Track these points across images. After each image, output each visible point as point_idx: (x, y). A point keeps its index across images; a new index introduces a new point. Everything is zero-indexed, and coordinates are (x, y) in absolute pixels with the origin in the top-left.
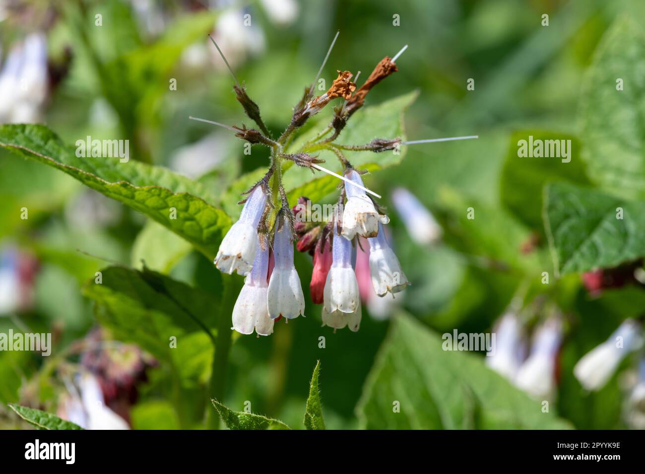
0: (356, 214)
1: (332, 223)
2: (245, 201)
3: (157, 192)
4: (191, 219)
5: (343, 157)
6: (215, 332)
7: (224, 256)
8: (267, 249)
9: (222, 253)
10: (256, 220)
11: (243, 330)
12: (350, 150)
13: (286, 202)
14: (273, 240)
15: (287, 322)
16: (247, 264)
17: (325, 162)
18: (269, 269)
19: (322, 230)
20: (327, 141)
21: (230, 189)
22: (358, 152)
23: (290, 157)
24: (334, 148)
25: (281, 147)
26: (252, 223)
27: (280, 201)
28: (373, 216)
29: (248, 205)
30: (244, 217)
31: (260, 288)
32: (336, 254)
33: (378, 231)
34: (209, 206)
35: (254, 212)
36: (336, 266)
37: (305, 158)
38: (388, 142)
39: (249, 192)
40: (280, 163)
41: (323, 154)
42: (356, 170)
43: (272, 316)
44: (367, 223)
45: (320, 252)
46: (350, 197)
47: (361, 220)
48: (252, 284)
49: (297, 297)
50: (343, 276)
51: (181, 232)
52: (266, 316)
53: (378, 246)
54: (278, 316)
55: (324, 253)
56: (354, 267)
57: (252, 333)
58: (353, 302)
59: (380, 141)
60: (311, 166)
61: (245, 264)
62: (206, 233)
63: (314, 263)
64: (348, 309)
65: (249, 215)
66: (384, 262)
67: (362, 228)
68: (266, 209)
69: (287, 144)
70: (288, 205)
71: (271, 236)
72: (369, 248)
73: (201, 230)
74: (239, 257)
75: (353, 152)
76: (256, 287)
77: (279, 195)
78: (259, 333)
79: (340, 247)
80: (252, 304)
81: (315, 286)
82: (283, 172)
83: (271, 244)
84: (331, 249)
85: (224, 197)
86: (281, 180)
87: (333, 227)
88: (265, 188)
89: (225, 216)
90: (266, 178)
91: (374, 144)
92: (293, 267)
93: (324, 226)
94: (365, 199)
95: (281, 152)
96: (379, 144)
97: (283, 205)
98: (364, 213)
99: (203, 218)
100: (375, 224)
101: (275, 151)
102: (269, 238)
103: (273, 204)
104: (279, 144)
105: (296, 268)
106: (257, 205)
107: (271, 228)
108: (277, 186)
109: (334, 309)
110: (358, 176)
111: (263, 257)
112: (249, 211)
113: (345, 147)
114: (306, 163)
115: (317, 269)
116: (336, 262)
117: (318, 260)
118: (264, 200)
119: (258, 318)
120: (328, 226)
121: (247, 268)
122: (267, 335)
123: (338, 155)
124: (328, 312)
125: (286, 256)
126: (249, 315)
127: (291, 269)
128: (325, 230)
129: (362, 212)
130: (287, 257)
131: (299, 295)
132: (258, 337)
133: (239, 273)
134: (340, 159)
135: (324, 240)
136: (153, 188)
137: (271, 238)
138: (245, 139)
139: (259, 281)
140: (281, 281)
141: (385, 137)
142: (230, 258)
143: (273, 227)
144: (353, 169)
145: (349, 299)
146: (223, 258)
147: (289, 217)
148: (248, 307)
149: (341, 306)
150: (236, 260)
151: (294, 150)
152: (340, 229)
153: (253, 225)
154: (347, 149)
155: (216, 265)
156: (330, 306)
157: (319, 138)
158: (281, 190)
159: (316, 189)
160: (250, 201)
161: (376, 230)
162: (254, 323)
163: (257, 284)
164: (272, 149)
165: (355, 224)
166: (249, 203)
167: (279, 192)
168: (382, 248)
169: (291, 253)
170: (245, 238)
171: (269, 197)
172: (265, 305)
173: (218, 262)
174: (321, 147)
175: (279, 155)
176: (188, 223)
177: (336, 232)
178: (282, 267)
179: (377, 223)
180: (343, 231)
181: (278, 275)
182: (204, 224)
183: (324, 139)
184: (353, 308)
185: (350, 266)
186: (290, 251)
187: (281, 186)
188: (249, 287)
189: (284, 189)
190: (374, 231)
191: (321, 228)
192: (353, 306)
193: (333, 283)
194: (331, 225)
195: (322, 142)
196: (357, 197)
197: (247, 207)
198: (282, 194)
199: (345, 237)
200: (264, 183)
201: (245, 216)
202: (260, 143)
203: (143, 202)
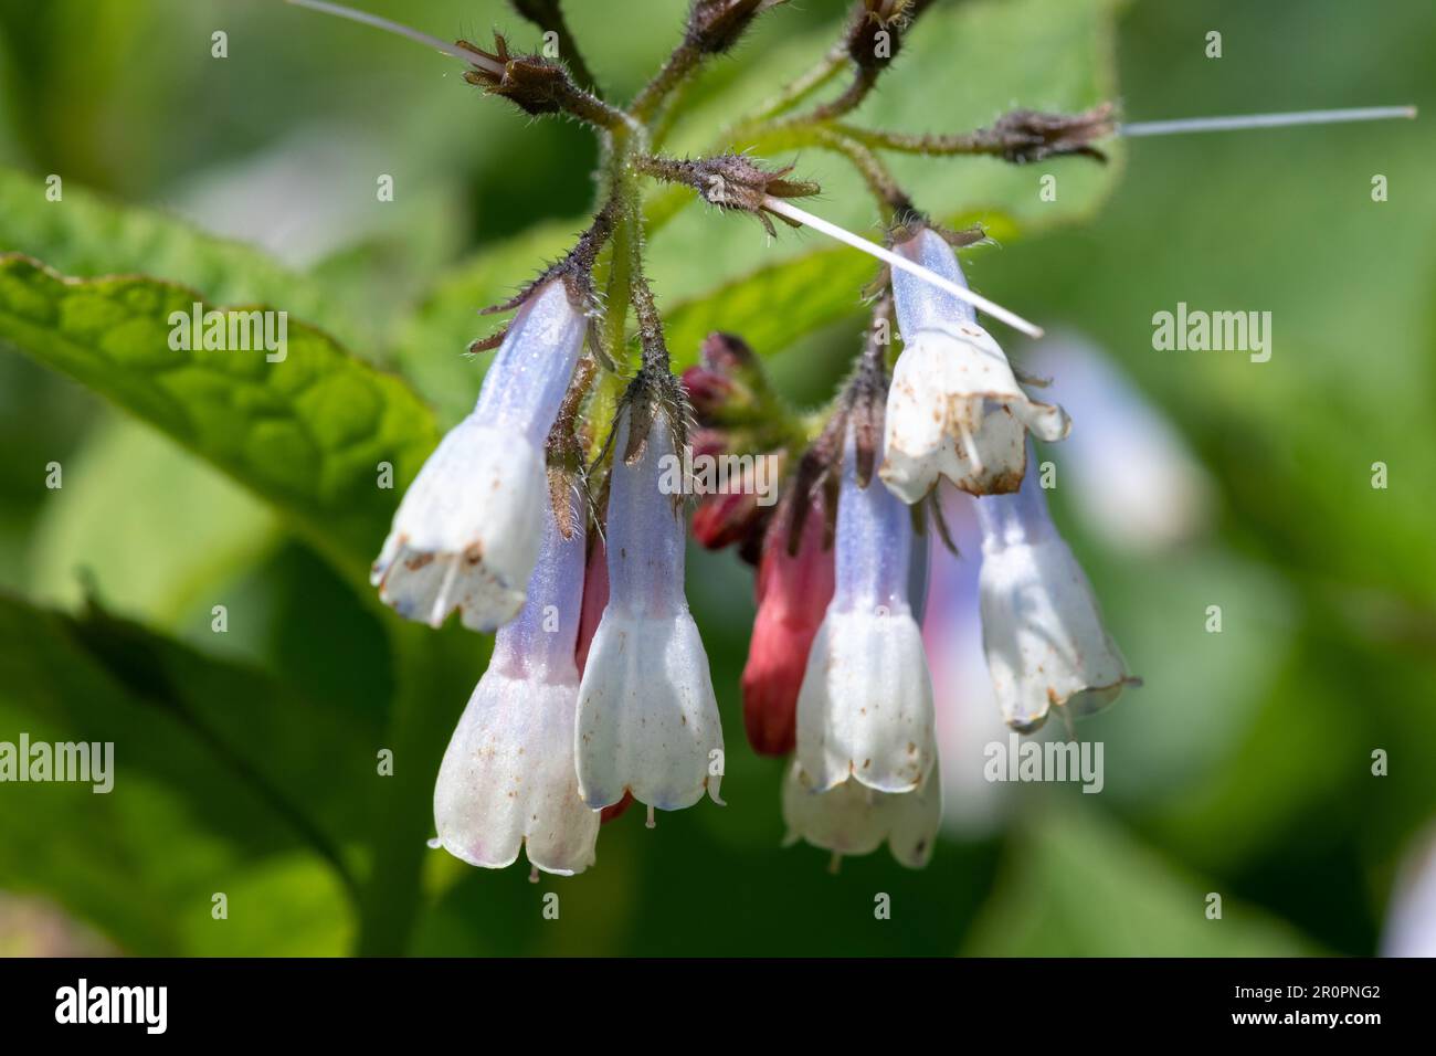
0: (939, 400)
1: (836, 439)
2: (496, 341)
3: (150, 300)
4: (279, 411)
5: (886, 179)
6: (360, 859)
7: (411, 552)
8: (578, 532)
9: (403, 542)
10: (541, 415)
11: (477, 850)
12: (914, 151)
13: (661, 347)
14: (604, 498)
15: (651, 824)
16: (503, 585)
17: (818, 192)
18: (582, 614)
19: (796, 465)
20: (823, 115)
21: (426, 307)
22: (942, 161)
23: (680, 173)
24: (848, 143)
25: (642, 132)
26: (525, 425)
27: (633, 344)
28: (1006, 408)
29: (509, 353)
30: (493, 401)
31: (546, 689)
32: (849, 558)
33: (1025, 469)
34: (352, 363)
35: (535, 383)
36: (847, 608)
37: (740, 175)
38: (1061, 124)
39: (514, 304)
40: (637, 194)
41: (810, 165)
42: (936, 229)
43: (595, 798)
44: (980, 435)
45: (784, 553)
46: (914, 331)
47: (956, 425)
48: (516, 670)
49: (694, 723)
50: (877, 645)
51: (236, 465)
52: (568, 798)
53: (1015, 533)
54: (615, 798)
55: (802, 553)
56: (918, 614)
57: (511, 861)
58: (912, 749)
59: (1035, 121)
60: (763, 208)
61: (494, 587)
62: (336, 468)
63: (762, 593)
64: (893, 776)
65: (513, 395)
66: (1039, 595)
67: (960, 453)
68: (581, 374)
69: (666, 123)
70: (666, 358)
71: (598, 481)
72: (980, 539)
73: (316, 458)
74: (472, 558)
75: (925, 158)
76: (533, 681)
77: (631, 321)
78: (538, 865)
79: (865, 534)
80: (514, 748)
81: (764, 682)
82: (649, 231)
83: (597, 513)
84: (829, 541)
85: (407, 334)
86: (639, 259)
87: (838, 454)
88: (579, 291)
89: (410, 404)
90: (581, 249)
91: (1009, 129)
92: (683, 608)
93: (803, 451)
94: (976, 340)
95: (643, 150)
96: (1027, 129)
97: (645, 359)
98: (974, 396)
99: (328, 408)
100: (1013, 444)
101: (620, 147)
102: (586, 491)
103: (608, 352)
104: (633, 123)
105: (691, 612)
106: (545, 358)
107: (596, 450)
108: (624, 285)
109: (838, 777)
110: (946, 252)
111: (564, 562)
112: (512, 380)
113: (893, 140)
114: (743, 196)
115: (770, 619)
116: (850, 591)
117: (775, 580)
118: (572, 338)
119: (537, 803)
120: (819, 448)
121: (504, 603)
122: (570, 873)
123: (863, 170)
124: (813, 786)
125: (657, 563)
126: (502, 791)
127: (675, 614)
128: (807, 467)
129: (965, 391)
130: (661, 565)
131: (705, 716)
132: (534, 879)
133: (470, 621)
134: (875, 187)
135: (801, 505)
136: (132, 286)
137: (596, 492)
138: (504, 94)
139: (545, 657)
140: (631, 660)
141: (1052, 106)
142: (438, 560)
143: (607, 447)
144: (927, 226)
145: (899, 738)
146: (406, 563)
147: (669, 408)
148: (496, 758)
149: (867, 764)
150: (461, 570)
151: (691, 145)
152: (868, 460)
153: (531, 435)
154: (901, 148)
155: (377, 590)
156: (823, 763)
157: (791, 104)
158: (640, 300)
159: (767, 307)
160: (517, 338)
161: (1016, 465)
162: (519, 824)
163: (537, 668)
164: (607, 139)
165: (936, 437)
166: (512, 347)
167: (631, 309)
168: (1031, 538)
169: (674, 551)
170: (496, 484)
171: (591, 324)
172: (567, 755)
173: (388, 579)
174: (799, 136)
175: (635, 161)
176: (266, 430)
177: (853, 475)
178: (638, 606)
179: (1020, 439)
180: (887, 466)
181: (624, 635)
182: (327, 430)
183: (809, 108)
184: (915, 775)
185: (905, 608)
186: (670, 542)
187: (642, 283)
188: (504, 681)
189: (651, 298)
190: (1008, 470)
191: (792, 456)
192: (913, 766)
193: (836, 674)
194: (832, 444)
195: (803, 120)
196: (941, 331)
197: (505, 363)
198: (645, 315)
199: (892, 487)
200: (573, 272)
201: (496, 400)
202: (562, 111)
203: (90, 340)
